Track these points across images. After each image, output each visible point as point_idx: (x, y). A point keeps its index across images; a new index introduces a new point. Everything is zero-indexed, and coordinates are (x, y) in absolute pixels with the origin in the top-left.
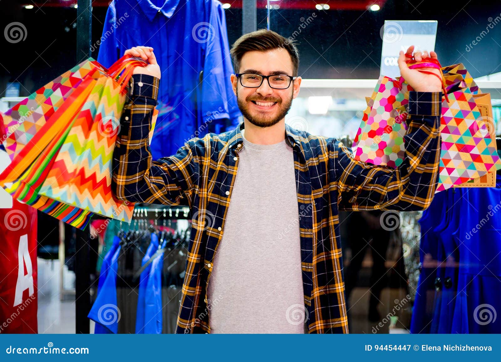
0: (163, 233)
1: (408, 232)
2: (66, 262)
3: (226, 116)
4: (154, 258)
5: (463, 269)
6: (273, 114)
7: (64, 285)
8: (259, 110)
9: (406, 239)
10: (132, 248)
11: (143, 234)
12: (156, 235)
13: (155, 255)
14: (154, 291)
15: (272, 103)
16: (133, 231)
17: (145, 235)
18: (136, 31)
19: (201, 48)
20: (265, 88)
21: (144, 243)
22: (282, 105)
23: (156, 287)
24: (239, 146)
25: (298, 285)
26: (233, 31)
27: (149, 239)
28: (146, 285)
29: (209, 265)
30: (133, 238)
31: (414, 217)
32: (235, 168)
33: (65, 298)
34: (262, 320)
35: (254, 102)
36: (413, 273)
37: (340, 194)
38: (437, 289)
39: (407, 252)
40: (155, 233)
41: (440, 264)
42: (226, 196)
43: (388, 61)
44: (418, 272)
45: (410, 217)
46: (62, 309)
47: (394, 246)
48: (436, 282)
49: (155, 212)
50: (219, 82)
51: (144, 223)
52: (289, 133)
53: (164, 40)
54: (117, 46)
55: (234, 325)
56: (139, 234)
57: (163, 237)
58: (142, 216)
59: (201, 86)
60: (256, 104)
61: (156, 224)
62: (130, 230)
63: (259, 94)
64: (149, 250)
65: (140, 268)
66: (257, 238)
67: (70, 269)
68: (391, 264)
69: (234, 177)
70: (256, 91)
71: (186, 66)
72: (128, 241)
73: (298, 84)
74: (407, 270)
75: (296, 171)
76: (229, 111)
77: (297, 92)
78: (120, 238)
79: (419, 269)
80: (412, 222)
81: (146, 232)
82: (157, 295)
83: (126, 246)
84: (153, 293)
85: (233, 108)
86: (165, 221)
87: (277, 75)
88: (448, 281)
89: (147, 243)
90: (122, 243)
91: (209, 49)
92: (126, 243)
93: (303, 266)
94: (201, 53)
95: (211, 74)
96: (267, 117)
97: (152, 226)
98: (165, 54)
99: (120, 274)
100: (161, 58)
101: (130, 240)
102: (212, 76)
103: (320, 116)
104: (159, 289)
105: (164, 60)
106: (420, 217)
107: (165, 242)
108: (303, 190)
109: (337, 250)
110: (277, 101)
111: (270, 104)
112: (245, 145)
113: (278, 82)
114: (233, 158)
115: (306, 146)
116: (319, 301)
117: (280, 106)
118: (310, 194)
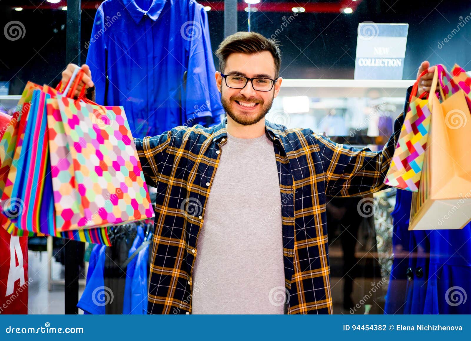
0: (149, 226)
1: (381, 224)
2: (53, 254)
3: (209, 114)
4: (140, 250)
5: (434, 260)
6: (255, 114)
7: (51, 276)
8: (242, 110)
9: (379, 231)
10: (119, 240)
11: (130, 226)
12: (142, 227)
13: (142, 246)
14: (140, 281)
15: (254, 104)
17: (132, 227)
18: (124, 33)
19: (185, 49)
20: (249, 90)
21: (130, 235)
22: (264, 106)
23: (142, 277)
24: (223, 140)
25: (278, 270)
26: (216, 33)
27: (135, 231)
28: (132, 276)
29: (193, 251)
30: (120, 231)
31: (387, 210)
32: (217, 161)
33: (53, 288)
34: (243, 302)
35: (238, 102)
36: (386, 263)
38: (409, 279)
39: (381, 243)
40: (141, 225)
41: (410, 255)
42: (207, 187)
43: (362, 62)
44: (390, 262)
45: (383, 210)
46: (50, 300)
47: (368, 237)
48: (408, 272)
50: (202, 82)
52: (268, 128)
53: (150, 42)
54: (106, 47)
55: (216, 306)
56: (126, 226)
57: (148, 230)
59: (185, 85)
60: (239, 104)
63: (243, 95)
64: (136, 242)
65: (126, 259)
66: (239, 225)
67: (57, 260)
69: (215, 169)
70: (240, 92)
71: (171, 68)
72: (115, 234)
73: (279, 84)
74: (380, 261)
75: (278, 163)
76: (212, 110)
77: (277, 92)
79: (392, 259)
80: (385, 214)
81: (133, 225)
82: (143, 285)
83: (114, 238)
84: (139, 284)
85: (216, 107)
87: (261, 78)
88: (419, 271)
89: (134, 235)
91: (192, 50)
92: (113, 236)
93: (285, 252)
94: (186, 54)
95: (194, 73)
96: (249, 117)
98: (150, 55)
99: (107, 266)
100: (147, 58)
101: (117, 233)
102: (195, 77)
103: (295, 114)
104: (145, 279)
105: (150, 61)
106: (392, 209)
107: (150, 234)
108: (285, 181)
109: (323, 237)
110: (259, 102)
111: (252, 104)
112: (228, 140)
113: (261, 84)
114: (216, 151)
115: (284, 140)
116: (302, 285)
117: (261, 107)
118: (292, 184)
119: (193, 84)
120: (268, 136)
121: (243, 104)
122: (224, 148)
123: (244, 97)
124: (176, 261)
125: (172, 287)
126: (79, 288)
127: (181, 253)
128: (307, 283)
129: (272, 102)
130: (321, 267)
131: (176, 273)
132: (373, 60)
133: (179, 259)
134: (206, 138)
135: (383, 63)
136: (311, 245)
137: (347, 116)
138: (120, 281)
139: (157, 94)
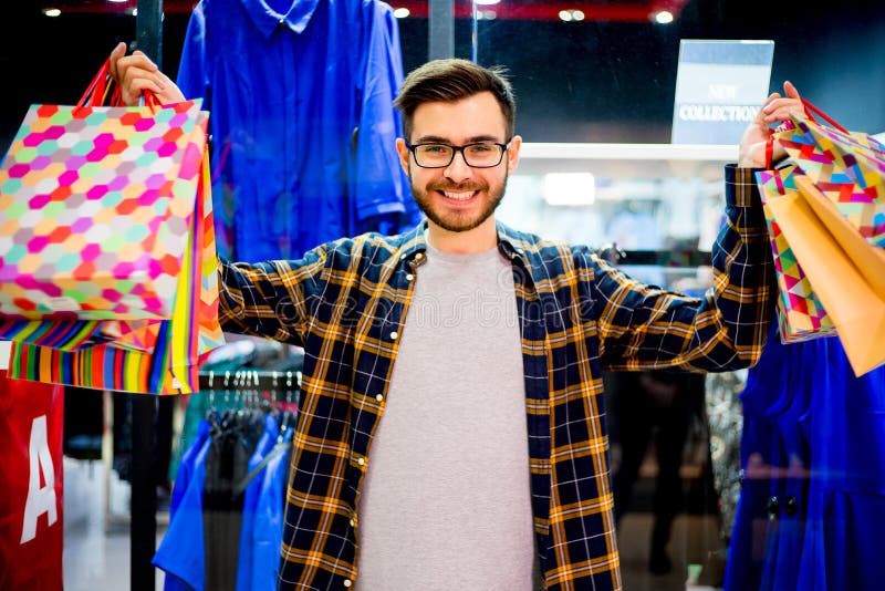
0: (286, 415)
1: (720, 416)
2: (116, 466)
3: (398, 207)
4: (270, 460)
5: (818, 482)
7: (110, 506)
8: (451, 206)
9: (716, 427)
10: (231, 441)
11: (251, 415)
12: (275, 417)
13: (272, 453)
14: (270, 518)
15: (472, 193)
16: (232, 411)
17: (255, 418)
18: (241, 57)
19: (356, 87)
20: (459, 169)
21: (252, 431)
22: (490, 194)
23: (273, 510)
24: (419, 256)
27: (261, 426)
28: (255, 506)
29: (361, 461)
30: (233, 423)
31: (732, 389)
32: (409, 292)
33: (112, 528)
35: (442, 193)
36: (730, 488)
37: (603, 342)
38: (772, 517)
39: (719, 449)
40: (272, 414)
41: (775, 473)
42: (392, 341)
43: (686, 113)
44: (737, 487)
45: (725, 389)
46: (107, 549)
47: (697, 440)
48: (769, 505)
49: (271, 379)
50: (388, 148)
51: (253, 396)
52: (503, 236)
53: (289, 72)
54: (207, 82)
56: (244, 416)
57: (286, 421)
58: (249, 383)
59: (355, 153)
60: (444, 195)
61: (274, 397)
62: (228, 409)
63: (448, 178)
64: (262, 445)
65: (244, 477)
67: (122, 477)
68: (689, 471)
69: (406, 307)
70: (443, 175)
71: (328, 121)
72: (224, 429)
74: (718, 483)
75: (519, 300)
76: (404, 199)
78: (211, 424)
79: (740, 480)
80: (729, 397)
81: (257, 413)
82: (275, 526)
83: (221, 438)
84: (267, 521)
86: (289, 393)
87: (479, 144)
88: (791, 502)
89: (259, 432)
90: (214, 433)
91: (369, 88)
92: (220, 433)
93: (533, 466)
94: (356, 96)
95: (373, 132)
97: (266, 403)
98: (291, 98)
99: (209, 487)
100: (284, 104)
101: (229, 427)
102: (373, 137)
103: (565, 208)
104: (278, 514)
105: (291, 108)
106: (741, 388)
107: (290, 431)
108: (531, 333)
109: (601, 438)
110: (481, 188)
111: (468, 194)
112: (428, 255)
113: (480, 154)
114: (405, 276)
115: (533, 258)
116: (563, 530)
117: (486, 196)
118: (544, 339)
119: (370, 152)
120: (501, 251)
121: (450, 195)
122: (420, 271)
123: (451, 182)
124: (331, 482)
125: (322, 533)
126: (158, 529)
127: (339, 467)
128: (572, 526)
129: (505, 184)
130: (597, 496)
131: (331, 505)
132: (708, 109)
133: (337, 478)
134: (389, 255)
135: (726, 113)
136: (579, 455)
137: (661, 213)
138: (233, 516)
139: (302, 170)
